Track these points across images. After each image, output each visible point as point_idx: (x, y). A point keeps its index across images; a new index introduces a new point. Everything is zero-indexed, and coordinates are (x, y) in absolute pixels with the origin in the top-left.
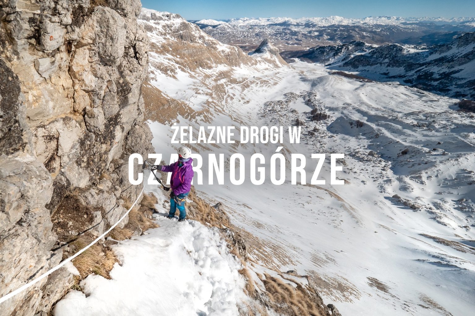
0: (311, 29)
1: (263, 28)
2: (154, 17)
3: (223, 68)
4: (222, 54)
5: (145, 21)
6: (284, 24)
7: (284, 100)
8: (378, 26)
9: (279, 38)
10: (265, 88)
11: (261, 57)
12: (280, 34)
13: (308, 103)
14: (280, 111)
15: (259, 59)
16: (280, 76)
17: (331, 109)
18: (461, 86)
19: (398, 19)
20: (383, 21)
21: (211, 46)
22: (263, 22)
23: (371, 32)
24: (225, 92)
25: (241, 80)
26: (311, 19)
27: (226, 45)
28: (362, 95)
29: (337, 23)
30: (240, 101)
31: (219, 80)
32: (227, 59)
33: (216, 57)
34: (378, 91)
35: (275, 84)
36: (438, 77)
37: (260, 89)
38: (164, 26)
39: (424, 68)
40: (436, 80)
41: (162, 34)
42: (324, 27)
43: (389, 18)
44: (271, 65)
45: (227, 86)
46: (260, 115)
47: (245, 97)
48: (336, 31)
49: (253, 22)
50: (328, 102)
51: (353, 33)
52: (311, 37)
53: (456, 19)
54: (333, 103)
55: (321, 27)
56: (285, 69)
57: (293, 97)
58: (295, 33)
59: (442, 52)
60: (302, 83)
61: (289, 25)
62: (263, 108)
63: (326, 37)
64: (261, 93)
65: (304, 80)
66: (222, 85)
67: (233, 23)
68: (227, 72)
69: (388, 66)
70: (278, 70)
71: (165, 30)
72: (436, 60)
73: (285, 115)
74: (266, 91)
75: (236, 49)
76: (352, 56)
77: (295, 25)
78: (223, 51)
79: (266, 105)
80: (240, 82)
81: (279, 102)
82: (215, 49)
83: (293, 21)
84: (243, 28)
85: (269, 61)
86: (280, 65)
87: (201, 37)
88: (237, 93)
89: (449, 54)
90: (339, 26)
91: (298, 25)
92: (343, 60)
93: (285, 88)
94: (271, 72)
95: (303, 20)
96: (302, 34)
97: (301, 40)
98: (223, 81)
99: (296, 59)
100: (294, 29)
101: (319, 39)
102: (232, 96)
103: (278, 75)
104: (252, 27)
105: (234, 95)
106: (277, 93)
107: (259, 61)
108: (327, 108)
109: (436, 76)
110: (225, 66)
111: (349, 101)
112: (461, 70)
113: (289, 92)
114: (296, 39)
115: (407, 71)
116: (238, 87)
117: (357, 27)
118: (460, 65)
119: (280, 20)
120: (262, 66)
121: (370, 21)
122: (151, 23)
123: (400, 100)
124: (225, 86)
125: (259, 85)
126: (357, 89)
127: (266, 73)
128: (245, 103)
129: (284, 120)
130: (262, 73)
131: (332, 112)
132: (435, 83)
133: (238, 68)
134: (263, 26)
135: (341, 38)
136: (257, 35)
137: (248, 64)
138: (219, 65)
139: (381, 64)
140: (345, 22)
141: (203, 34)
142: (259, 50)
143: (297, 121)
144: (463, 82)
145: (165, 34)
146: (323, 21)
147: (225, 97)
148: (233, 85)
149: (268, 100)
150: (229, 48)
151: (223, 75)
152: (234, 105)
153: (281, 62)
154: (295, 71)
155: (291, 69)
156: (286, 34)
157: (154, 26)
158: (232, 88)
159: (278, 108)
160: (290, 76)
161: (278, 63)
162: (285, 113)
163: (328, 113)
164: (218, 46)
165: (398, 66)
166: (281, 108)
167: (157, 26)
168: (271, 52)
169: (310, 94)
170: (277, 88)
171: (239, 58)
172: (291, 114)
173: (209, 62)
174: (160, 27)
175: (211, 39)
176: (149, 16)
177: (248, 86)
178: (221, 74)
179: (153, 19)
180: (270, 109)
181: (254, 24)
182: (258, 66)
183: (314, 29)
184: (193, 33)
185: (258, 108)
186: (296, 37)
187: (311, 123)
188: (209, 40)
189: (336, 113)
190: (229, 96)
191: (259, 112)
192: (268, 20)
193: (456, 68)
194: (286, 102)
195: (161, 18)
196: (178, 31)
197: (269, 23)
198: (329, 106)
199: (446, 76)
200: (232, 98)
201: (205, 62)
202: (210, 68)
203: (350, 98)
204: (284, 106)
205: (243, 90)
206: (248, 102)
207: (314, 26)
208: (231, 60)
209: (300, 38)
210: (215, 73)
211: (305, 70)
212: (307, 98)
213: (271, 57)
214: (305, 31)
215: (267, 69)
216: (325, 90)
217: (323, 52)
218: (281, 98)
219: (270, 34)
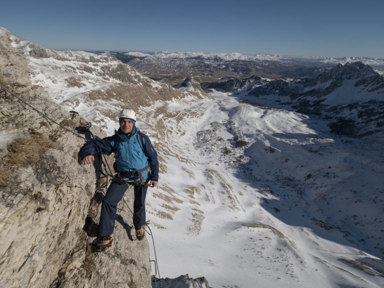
0: (219, 63)
1: (183, 61)
2: (92, 60)
3: (159, 104)
4: (156, 91)
5: (84, 63)
6: (199, 58)
7: (211, 129)
8: (266, 61)
9: (197, 70)
10: (195, 119)
11: (187, 90)
12: (197, 66)
13: (230, 130)
14: (210, 140)
15: (186, 92)
16: (205, 107)
17: (248, 136)
18: (327, 111)
19: (278, 56)
20: (269, 58)
21: (147, 85)
22: (182, 56)
23: (262, 66)
24: (164, 127)
25: (175, 113)
26: (218, 55)
27: (158, 83)
28: (267, 122)
29: (237, 59)
30: (177, 134)
31: (158, 115)
32: (161, 94)
33: (152, 95)
34: (277, 118)
35: (202, 114)
36: (312, 104)
37: (191, 120)
38: (102, 68)
39: (303, 97)
40: (312, 106)
41: (101, 75)
42: (229, 61)
43: (272, 55)
44: (196, 97)
45: (165, 120)
46: (195, 145)
47: (181, 129)
48: (237, 64)
49: (173, 55)
50: (244, 129)
51: (250, 67)
52: (220, 69)
53: (313, 57)
54: (248, 130)
55: (226, 61)
56: (206, 100)
57: (218, 126)
58: (208, 66)
59: (312, 86)
60: (222, 113)
61: (203, 59)
62: (197, 138)
63: (231, 69)
64: (192, 123)
65: (223, 109)
66: (161, 120)
67: (157, 56)
68: (164, 107)
69: (279, 95)
70: (202, 101)
71: (104, 71)
72: (309, 92)
73: (215, 143)
74: (196, 121)
75: (168, 86)
76: (253, 87)
77: (206, 59)
78: (157, 88)
79: (199, 134)
80: (175, 116)
81: (208, 131)
82: (150, 86)
83: (205, 56)
84: (166, 60)
85: (194, 94)
86: (202, 96)
87: (136, 77)
88: (174, 126)
89: (316, 87)
90: (239, 61)
91: (209, 59)
92: (247, 91)
93: (211, 118)
94: (197, 103)
95: (212, 55)
96: (214, 67)
97: (213, 72)
98: (161, 116)
99: (213, 90)
100: (207, 63)
101: (226, 71)
102: (170, 129)
103: (202, 106)
104: (173, 60)
105: (172, 128)
106: (205, 122)
107: (186, 94)
108: (244, 135)
109: (311, 103)
110: (160, 102)
111: (259, 128)
112: (326, 99)
113: (214, 121)
114: (209, 71)
115: (292, 99)
116: (174, 120)
117: (252, 62)
118: (324, 95)
119: (195, 55)
120: (189, 98)
121: (260, 57)
122: (90, 65)
123: (293, 125)
124: (163, 121)
125: (190, 117)
126: (262, 117)
127: (193, 104)
128: (181, 135)
129: (215, 148)
130: (190, 104)
131: (248, 139)
132: (312, 109)
133: (170, 101)
134: (182, 59)
135: (243, 70)
136: (178, 66)
137: (178, 98)
138: (155, 102)
139: (274, 93)
140: (243, 58)
141: (138, 74)
142: (184, 84)
143: (226, 148)
144: (328, 108)
145: (104, 75)
146: (227, 56)
147: (166, 132)
148: (170, 119)
149: (199, 130)
150: (162, 86)
151: (161, 110)
152: (174, 139)
153: (202, 94)
154: (215, 101)
155: (212, 100)
156: (201, 67)
157: (93, 67)
158: (169, 122)
159: (208, 137)
160: (212, 106)
161: (201, 95)
162: (214, 141)
163: (247, 140)
164: (152, 84)
165: (286, 96)
166: (211, 137)
167: (96, 68)
168: (195, 86)
169: (230, 122)
170: (205, 117)
171: (171, 93)
172: (219, 143)
173: (147, 100)
174: (98, 68)
175: (145, 78)
176: (88, 58)
177: (181, 119)
178: (158, 110)
179: (91, 61)
180: (202, 139)
181: (174, 57)
182: (186, 98)
183: (221, 63)
184: (130, 73)
185: (192, 138)
186: (209, 69)
187: (236, 149)
188: (143, 79)
189: (253, 140)
190: (168, 130)
191: (194, 142)
192: (185, 54)
193: (323, 98)
194: (214, 131)
195: (99, 61)
196: (116, 71)
197: (186, 56)
198: (246, 133)
199: (317, 103)
200: (171, 132)
201: (143, 101)
202: (149, 105)
203: (260, 125)
204: (213, 135)
205: (178, 122)
206: (184, 133)
207: (221, 60)
208: (165, 95)
209: (212, 70)
210: (153, 110)
211: (221, 99)
212: (229, 126)
213: (195, 90)
214: (215, 64)
215: (193, 101)
216: (240, 119)
217: (232, 85)
218: (208, 127)
219: (188, 66)
